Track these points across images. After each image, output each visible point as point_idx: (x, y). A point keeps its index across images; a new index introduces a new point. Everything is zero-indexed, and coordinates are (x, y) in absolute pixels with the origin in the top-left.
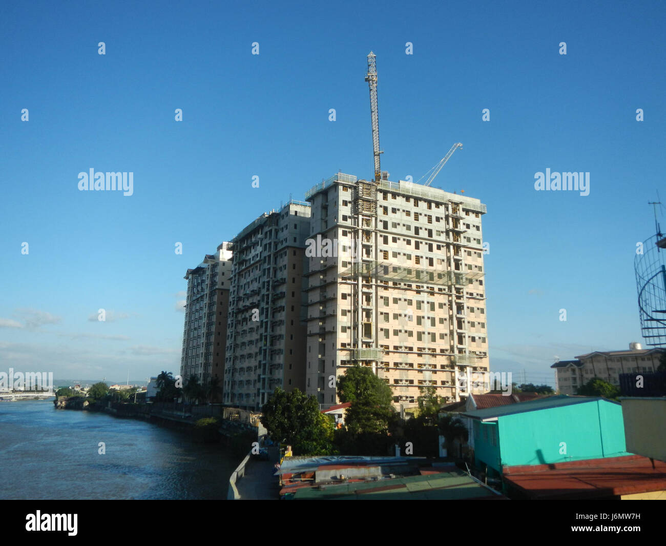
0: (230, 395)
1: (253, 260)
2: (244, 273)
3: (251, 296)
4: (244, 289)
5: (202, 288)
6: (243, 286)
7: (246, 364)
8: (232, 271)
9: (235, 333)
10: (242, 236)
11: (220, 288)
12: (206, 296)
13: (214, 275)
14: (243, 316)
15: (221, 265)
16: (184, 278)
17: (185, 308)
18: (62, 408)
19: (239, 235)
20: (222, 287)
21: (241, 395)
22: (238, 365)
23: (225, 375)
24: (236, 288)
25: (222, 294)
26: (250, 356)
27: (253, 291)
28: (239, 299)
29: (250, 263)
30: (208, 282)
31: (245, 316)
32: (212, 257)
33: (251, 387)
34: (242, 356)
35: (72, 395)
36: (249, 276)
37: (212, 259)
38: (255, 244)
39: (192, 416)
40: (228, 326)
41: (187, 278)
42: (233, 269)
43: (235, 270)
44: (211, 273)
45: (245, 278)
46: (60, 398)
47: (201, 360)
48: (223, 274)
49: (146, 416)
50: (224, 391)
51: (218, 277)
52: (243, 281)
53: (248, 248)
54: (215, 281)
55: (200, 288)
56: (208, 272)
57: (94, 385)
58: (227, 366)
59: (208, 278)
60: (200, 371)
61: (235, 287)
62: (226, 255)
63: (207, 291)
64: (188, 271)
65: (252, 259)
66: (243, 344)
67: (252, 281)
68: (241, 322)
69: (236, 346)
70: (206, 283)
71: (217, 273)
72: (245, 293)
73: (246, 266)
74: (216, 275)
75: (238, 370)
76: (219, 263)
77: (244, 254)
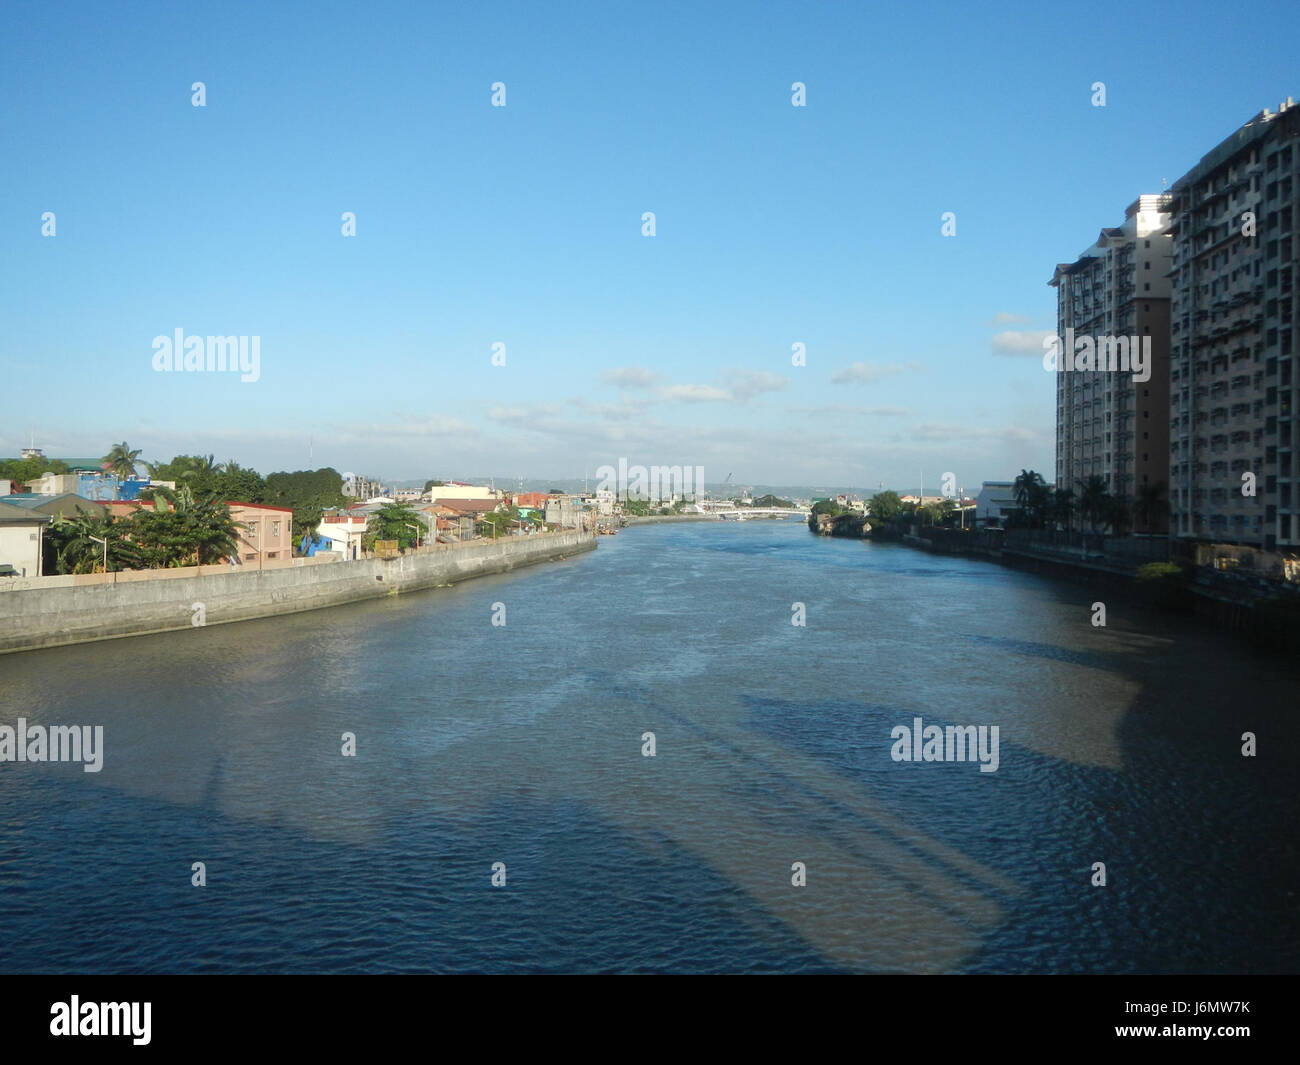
0: (1190, 518)
1: (1234, 225)
2: (1209, 257)
3: (1235, 307)
4: (1214, 294)
5: (1096, 300)
6: (1210, 287)
7: (1229, 455)
8: (1177, 257)
9: (1194, 391)
10: (1200, 175)
11: (1142, 296)
12: (1110, 317)
13: (1124, 271)
14: (1215, 353)
15: (1140, 246)
16: (1049, 284)
18: (827, 534)
20: (1148, 294)
22: (1209, 457)
23: (1172, 479)
24: (1190, 294)
25: (1147, 308)
26: (1240, 437)
27: (1238, 296)
28: (1202, 315)
29: (1227, 233)
30: (1111, 286)
31: (1220, 351)
32: (1117, 233)
33: (1248, 501)
34: (1218, 438)
35: (840, 513)
36: (1226, 262)
37: (1119, 239)
38: (1238, 190)
39: (1113, 558)
40: (1172, 376)
41: (1055, 283)
42: (1178, 252)
43: (1185, 253)
44: (1118, 267)
45: (1214, 269)
46: (821, 518)
47: (1109, 448)
48: (1147, 266)
49: (991, 553)
50: (1174, 511)
51: (1135, 274)
52: (1209, 276)
53: (1219, 201)
54: (1128, 283)
55: (1090, 303)
56: (1111, 266)
57: (875, 497)
58: (1178, 458)
59: (1110, 277)
60: (1107, 470)
61: (1185, 290)
62: (1151, 221)
63: (1110, 307)
64: (1057, 269)
65: (1230, 224)
66: (1220, 412)
67: (1235, 274)
68: (1210, 366)
69: (1200, 417)
70: (1107, 290)
71: (1134, 265)
72: (1216, 301)
73: (1214, 242)
74: (1130, 269)
75: (1209, 468)
76: (1135, 244)
77: (1207, 216)
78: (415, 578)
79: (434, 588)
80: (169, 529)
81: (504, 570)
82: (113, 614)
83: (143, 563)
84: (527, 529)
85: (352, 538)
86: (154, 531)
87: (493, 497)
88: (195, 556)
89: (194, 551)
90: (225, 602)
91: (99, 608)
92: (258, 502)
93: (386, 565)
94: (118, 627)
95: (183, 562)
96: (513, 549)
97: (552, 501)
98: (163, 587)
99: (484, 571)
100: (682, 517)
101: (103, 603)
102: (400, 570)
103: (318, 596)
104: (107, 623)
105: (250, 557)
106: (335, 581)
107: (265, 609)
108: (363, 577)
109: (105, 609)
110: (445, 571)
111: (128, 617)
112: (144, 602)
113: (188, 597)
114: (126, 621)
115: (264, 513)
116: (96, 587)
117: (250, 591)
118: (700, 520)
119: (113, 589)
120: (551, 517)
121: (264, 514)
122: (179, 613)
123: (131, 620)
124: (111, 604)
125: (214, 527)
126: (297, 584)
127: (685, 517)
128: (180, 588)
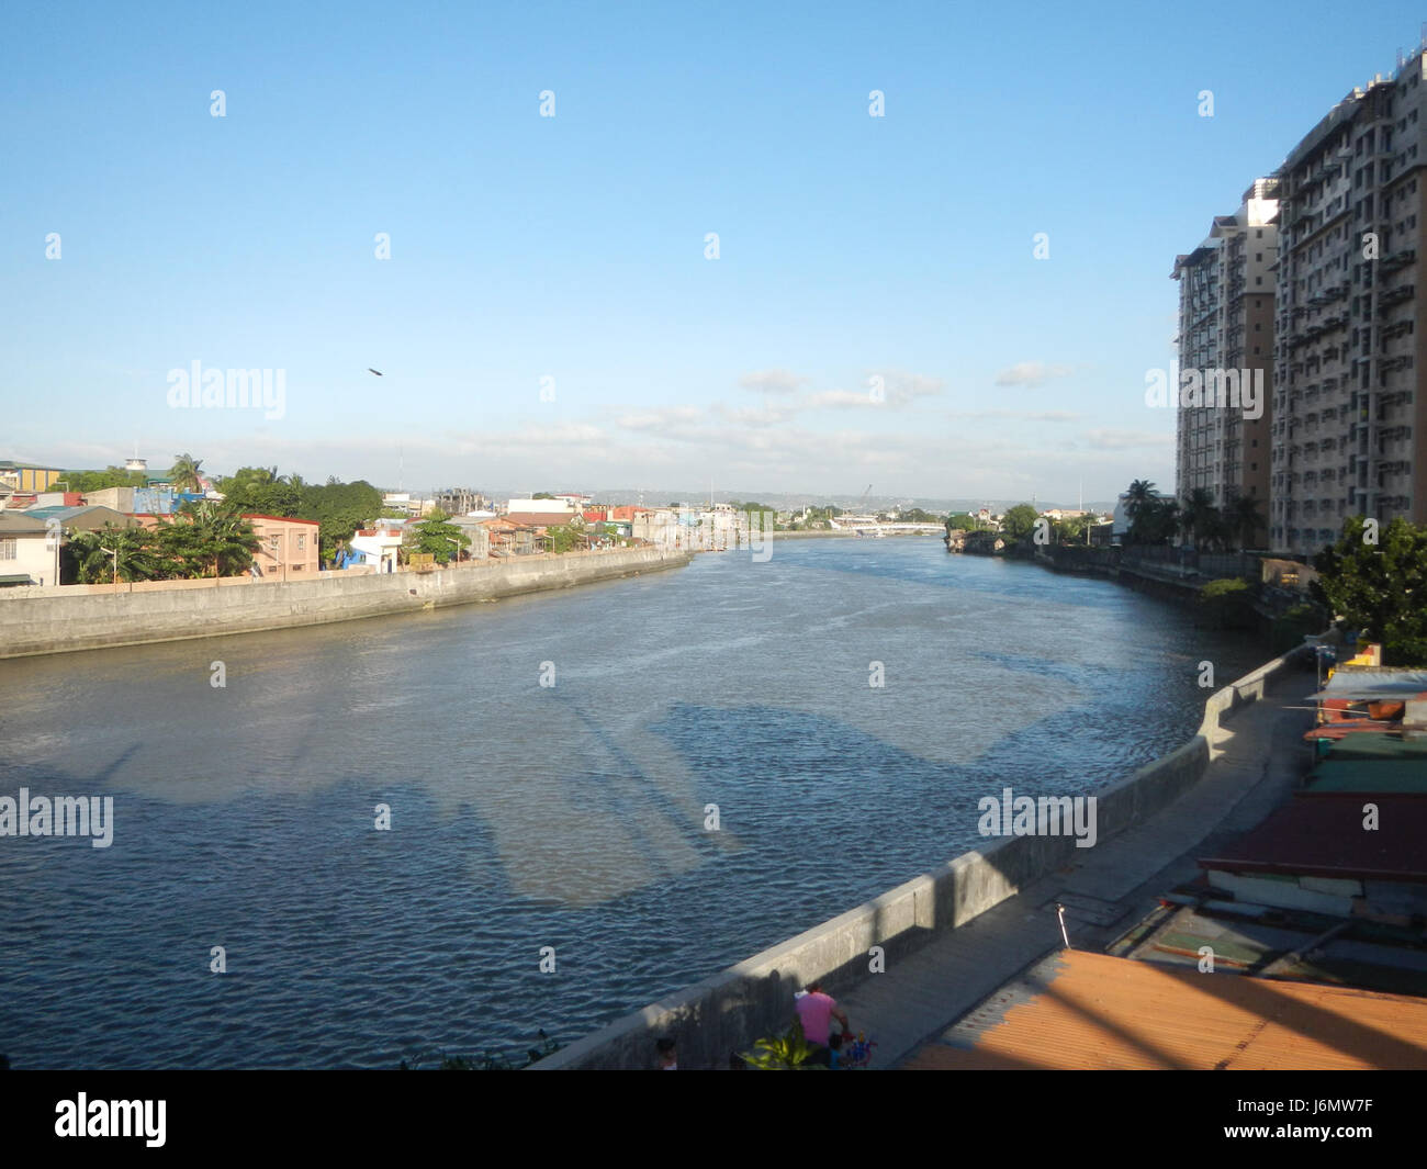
0: (1284, 531)
1: (1328, 214)
2: (1306, 249)
3: (1327, 304)
4: (1310, 290)
5: (1211, 295)
6: (1307, 281)
7: (1319, 463)
8: (1279, 249)
9: (1290, 394)
10: (1300, 156)
11: (1253, 291)
12: (1221, 313)
13: (1236, 264)
14: (1309, 354)
15: (1252, 236)
16: (1171, 276)
17: (1177, 345)
18: (957, 551)
19: (1292, 158)
20: (1259, 289)
21: (1309, 533)
22: (1301, 466)
23: (1273, 490)
24: (1287, 290)
25: (1258, 304)
26: (1328, 444)
27: (1330, 291)
28: (1299, 313)
29: (1321, 221)
30: (1223, 280)
31: (1314, 352)
32: (1230, 221)
33: (1334, 514)
34: (1310, 446)
35: (974, 529)
36: (1320, 255)
37: (1230, 224)
38: (1331, 176)
39: (1200, 574)
40: (1274, 378)
41: (1177, 276)
42: (1280, 244)
43: (1286, 244)
45: (1310, 262)
46: (954, 533)
47: (1218, 457)
48: (1259, 257)
49: (1112, 571)
50: (1271, 524)
51: (1245, 266)
52: (1307, 269)
53: (1315, 187)
54: (1240, 276)
56: (1224, 258)
57: (1010, 511)
58: (1277, 467)
59: (1222, 270)
60: (1217, 480)
61: (1285, 285)
62: (1263, 212)
63: (1222, 302)
64: (1177, 261)
65: (1325, 213)
66: (1312, 417)
67: (1328, 267)
68: (1304, 368)
69: (1295, 423)
70: (1220, 284)
71: (1245, 256)
72: (1311, 297)
73: (1311, 231)
74: (1241, 261)
75: (1303, 477)
76: (1246, 234)
77: (1305, 204)
78: (454, 592)
79: (476, 603)
80: (186, 542)
81: (564, 585)
82: (124, 623)
83: (160, 575)
84: (599, 543)
85: (387, 552)
86: (171, 542)
87: (571, 510)
88: (213, 569)
89: (212, 564)
90: (240, 612)
91: (109, 617)
92: (290, 515)
93: (421, 579)
94: (129, 634)
95: (203, 574)
96: (577, 565)
97: (639, 515)
98: (175, 597)
99: (539, 587)
100: (812, 532)
101: (113, 612)
102: (439, 584)
103: (342, 608)
104: (117, 630)
105: (273, 569)
106: (361, 594)
107: (283, 620)
108: (394, 591)
109: (116, 618)
110: (492, 585)
111: (139, 626)
112: (156, 611)
113: (201, 607)
114: (137, 629)
115: (288, 525)
116: (106, 596)
117: (267, 602)
118: (835, 536)
119: (123, 598)
120: (638, 532)
121: (287, 527)
122: (191, 624)
123: (143, 629)
124: (122, 613)
125: (229, 539)
126: (319, 596)
127: (817, 532)
128: (193, 598)
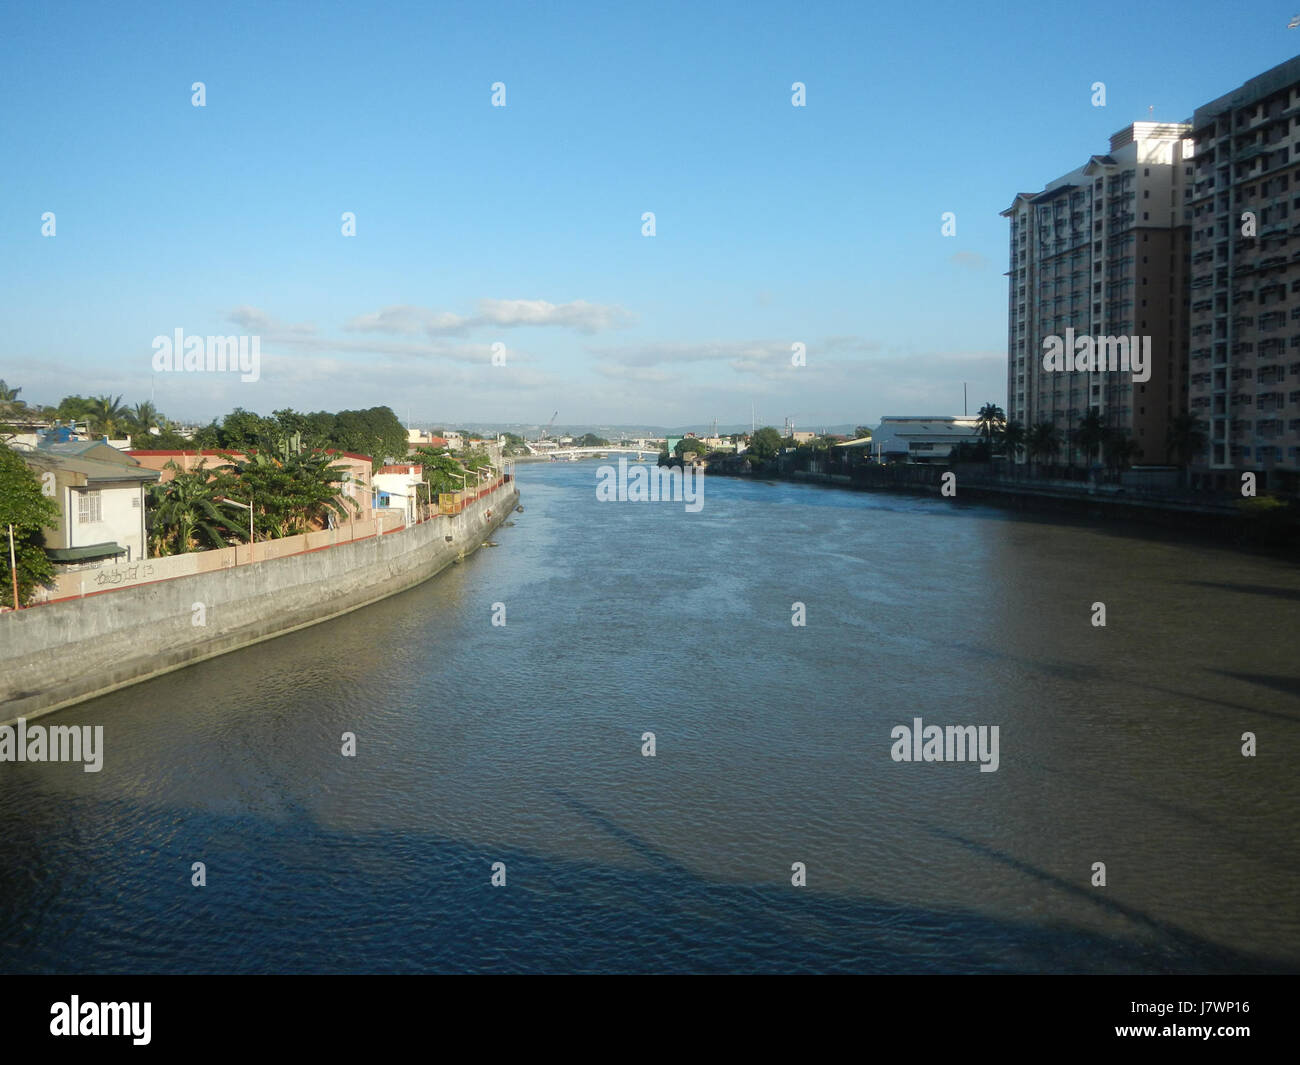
0: (1228, 450)
2: (1257, 185)
8: (1202, 184)
11: (1142, 225)
12: (1099, 246)
13: (1120, 200)
14: (1265, 283)
15: (1140, 174)
20: (1147, 224)
22: (1255, 388)
28: (1245, 244)
30: (1100, 216)
31: (1274, 281)
37: (1109, 163)
40: (1194, 307)
41: (1011, 214)
44: (1109, 195)
45: (1264, 196)
47: (1096, 381)
51: (1131, 203)
52: (1257, 204)
53: (1273, 127)
54: (1124, 212)
55: (1066, 233)
56: (1100, 195)
58: (1209, 389)
59: (1098, 207)
60: (1094, 402)
61: (1225, 218)
63: (1098, 237)
68: (1257, 297)
69: (1240, 347)
71: (1131, 193)
72: (1268, 229)
73: (1266, 169)
74: (1128, 197)
76: (1134, 171)
77: (1255, 142)
